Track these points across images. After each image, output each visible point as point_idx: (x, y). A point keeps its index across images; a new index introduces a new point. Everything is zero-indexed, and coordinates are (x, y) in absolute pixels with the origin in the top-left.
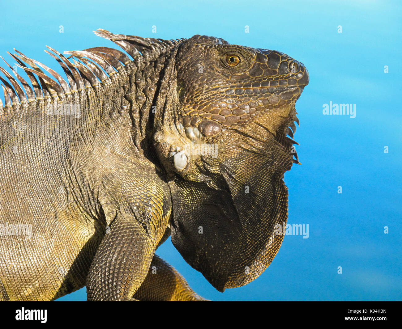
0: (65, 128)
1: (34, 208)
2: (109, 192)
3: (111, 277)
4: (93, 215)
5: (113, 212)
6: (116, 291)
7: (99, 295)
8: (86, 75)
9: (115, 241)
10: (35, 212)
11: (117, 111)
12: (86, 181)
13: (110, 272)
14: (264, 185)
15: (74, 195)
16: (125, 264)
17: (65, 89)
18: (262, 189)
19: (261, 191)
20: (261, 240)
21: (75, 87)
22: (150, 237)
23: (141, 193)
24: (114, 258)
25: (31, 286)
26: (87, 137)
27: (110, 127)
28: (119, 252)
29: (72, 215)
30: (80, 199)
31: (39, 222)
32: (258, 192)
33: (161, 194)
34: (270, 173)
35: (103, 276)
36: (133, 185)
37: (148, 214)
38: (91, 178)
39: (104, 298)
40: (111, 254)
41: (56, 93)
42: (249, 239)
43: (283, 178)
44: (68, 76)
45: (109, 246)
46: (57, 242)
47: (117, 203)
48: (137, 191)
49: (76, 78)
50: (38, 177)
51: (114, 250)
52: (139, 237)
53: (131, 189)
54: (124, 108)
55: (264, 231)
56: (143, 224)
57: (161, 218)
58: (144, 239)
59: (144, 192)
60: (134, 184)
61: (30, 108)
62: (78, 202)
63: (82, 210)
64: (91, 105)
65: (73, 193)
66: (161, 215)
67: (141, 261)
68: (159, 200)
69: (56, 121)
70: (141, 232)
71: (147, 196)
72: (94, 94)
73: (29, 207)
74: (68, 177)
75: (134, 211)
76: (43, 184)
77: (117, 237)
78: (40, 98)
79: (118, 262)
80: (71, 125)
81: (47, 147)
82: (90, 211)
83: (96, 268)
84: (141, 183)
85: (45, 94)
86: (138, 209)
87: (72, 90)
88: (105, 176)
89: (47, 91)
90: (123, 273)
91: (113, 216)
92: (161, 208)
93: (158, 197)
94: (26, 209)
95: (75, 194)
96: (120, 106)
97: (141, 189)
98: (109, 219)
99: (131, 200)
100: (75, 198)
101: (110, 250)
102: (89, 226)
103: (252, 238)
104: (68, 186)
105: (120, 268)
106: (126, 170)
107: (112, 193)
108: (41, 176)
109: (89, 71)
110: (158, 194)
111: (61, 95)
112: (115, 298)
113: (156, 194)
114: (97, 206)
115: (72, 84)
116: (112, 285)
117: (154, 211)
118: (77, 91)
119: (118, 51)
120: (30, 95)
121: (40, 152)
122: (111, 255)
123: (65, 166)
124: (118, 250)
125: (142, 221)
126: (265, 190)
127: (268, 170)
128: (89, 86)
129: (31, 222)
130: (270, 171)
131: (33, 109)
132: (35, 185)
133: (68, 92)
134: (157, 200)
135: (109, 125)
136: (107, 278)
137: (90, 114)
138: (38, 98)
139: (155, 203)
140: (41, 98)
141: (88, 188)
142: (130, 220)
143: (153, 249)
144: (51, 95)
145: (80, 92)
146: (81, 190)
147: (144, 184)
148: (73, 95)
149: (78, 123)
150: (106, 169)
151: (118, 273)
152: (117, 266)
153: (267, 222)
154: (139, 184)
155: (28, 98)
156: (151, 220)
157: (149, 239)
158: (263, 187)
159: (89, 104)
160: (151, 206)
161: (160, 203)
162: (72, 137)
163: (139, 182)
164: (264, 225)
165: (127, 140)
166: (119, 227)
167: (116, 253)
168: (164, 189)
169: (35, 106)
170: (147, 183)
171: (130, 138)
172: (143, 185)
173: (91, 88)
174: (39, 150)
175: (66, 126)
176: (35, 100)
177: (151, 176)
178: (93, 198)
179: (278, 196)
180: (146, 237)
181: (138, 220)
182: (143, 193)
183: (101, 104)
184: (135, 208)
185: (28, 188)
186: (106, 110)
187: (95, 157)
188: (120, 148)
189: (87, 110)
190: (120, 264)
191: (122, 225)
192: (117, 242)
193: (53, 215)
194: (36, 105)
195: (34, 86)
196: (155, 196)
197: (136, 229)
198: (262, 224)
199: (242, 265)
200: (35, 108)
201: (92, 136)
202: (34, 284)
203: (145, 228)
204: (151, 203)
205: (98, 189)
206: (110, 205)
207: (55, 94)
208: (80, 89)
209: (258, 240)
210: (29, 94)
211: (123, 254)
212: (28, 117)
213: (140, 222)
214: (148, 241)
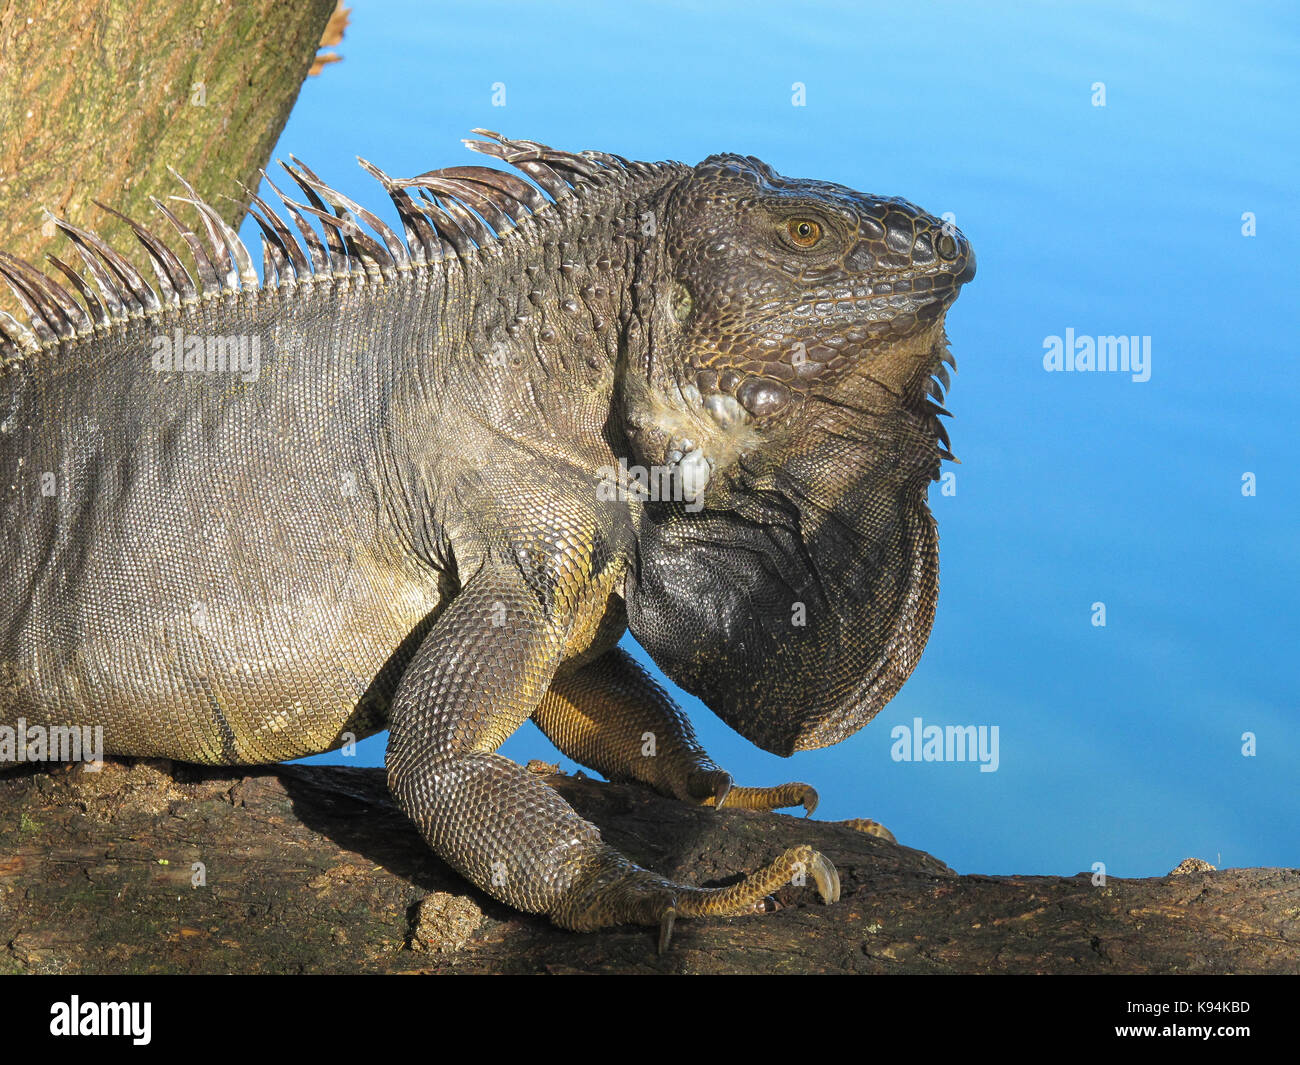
0: (387, 354)
1: (300, 535)
2: (469, 513)
3: (439, 701)
4: (433, 562)
5: (475, 557)
6: (445, 734)
7: (410, 740)
8: (446, 231)
9: (465, 621)
10: (303, 545)
11: (505, 326)
12: (419, 484)
13: (439, 690)
14: (879, 514)
15: (392, 514)
16: (476, 677)
17: (399, 259)
18: (874, 522)
19: (871, 527)
20: (875, 640)
21: (421, 256)
22: (551, 622)
23: (541, 522)
24: (454, 660)
25: (284, 713)
26: (431, 381)
27: (482, 362)
28: (469, 648)
29: (386, 558)
30: (403, 524)
31: (309, 568)
32: (865, 529)
33: (588, 525)
34: (892, 486)
35: (423, 697)
36: (524, 501)
37: (552, 571)
38: (430, 479)
39: (419, 747)
40: (448, 650)
41: (376, 265)
42: (846, 635)
43: (926, 500)
44: (407, 228)
45: (450, 631)
46: (349, 616)
47: (485, 538)
48: (529, 516)
49: (424, 234)
50: (313, 465)
51: (458, 643)
52: (522, 620)
53: (518, 510)
54: (521, 322)
55: (882, 620)
56: (538, 592)
57: (587, 579)
58: (533, 626)
59: (548, 519)
60: (527, 499)
61: (315, 297)
62: (399, 530)
63: (408, 547)
64: (450, 302)
65: (391, 510)
66: (586, 574)
67: (518, 674)
68: (582, 538)
69: (369, 333)
70: (528, 609)
71: (553, 529)
72: (462, 275)
73: (289, 534)
74: (382, 470)
75: (521, 561)
76: (325, 484)
77: (471, 614)
78: (342, 275)
79: (462, 670)
80: (399, 346)
81: (341, 395)
82: (426, 551)
83: (412, 678)
84: (543, 498)
85: (354, 266)
86: (530, 556)
87: (413, 262)
88: (462, 476)
89: (357, 260)
90: (469, 696)
91: (475, 566)
92: (587, 558)
93: (582, 533)
94: (282, 537)
95: (394, 510)
96: (512, 314)
97: (540, 512)
98: (467, 574)
99: (516, 536)
100: (395, 520)
101: (450, 642)
102: (425, 584)
103: (854, 635)
104: (380, 493)
105: (462, 684)
106: (510, 466)
107: (474, 516)
108: (322, 463)
109: (453, 223)
110: (581, 525)
111: (388, 271)
112: (442, 749)
113: (575, 524)
114: (441, 543)
115: (415, 248)
116: (439, 720)
117: (567, 564)
118: (424, 264)
119: (519, 180)
120: (320, 266)
121: (325, 407)
122: (449, 652)
123: (377, 443)
124: (467, 641)
125: (537, 584)
126: (882, 526)
127: (886, 479)
128: (453, 255)
129: (291, 567)
130: (891, 481)
131: (322, 298)
132: (307, 482)
133: (404, 266)
134: (578, 539)
135: (482, 358)
136: (430, 703)
137: (444, 323)
138: (337, 275)
139: (571, 547)
140: (345, 274)
141: (424, 502)
142: (510, 580)
143: (556, 650)
144: (366, 268)
145: (430, 268)
146: (407, 504)
147: (549, 500)
148: (414, 272)
149: (415, 344)
150: (464, 462)
151: (456, 696)
152: (458, 680)
153: (889, 599)
154: (537, 499)
155: (316, 271)
156: (557, 585)
157: (548, 627)
158: (876, 518)
159: (445, 300)
160: (561, 552)
161: (584, 546)
162: (399, 376)
163: (539, 495)
164: (882, 607)
165: (520, 395)
166: (480, 592)
167: (460, 650)
168: (597, 515)
169: (328, 292)
170: (556, 498)
171: (528, 392)
172: (547, 502)
173: (455, 260)
174: (322, 401)
175: (389, 347)
176: (331, 278)
177: (569, 484)
178: (434, 522)
179: (915, 540)
180: (542, 621)
181: (528, 582)
182: (544, 520)
183: (473, 303)
184: (523, 554)
185: (289, 489)
186: (480, 317)
187: (442, 430)
188: (501, 414)
189: (440, 313)
190: (465, 676)
191: (488, 589)
192: (468, 624)
193: (342, 555)
194: (332, 289)
195: (332, 248)
196: (572, 531)
197: (520, 602)
198: (878, 603)
199: (831, 695)
200: (328, 298)
201: (442, 380)
202: (291, 707)
203: (542, 601)
204: (560, 545)
205: (445, 505)
206: (470, 541)
207: (375, 268)
208: (431, 261)
209: (868, 639)
210: (319, 262)
211: (477, 655)
212: (309, 317)
213: (533, 588)
214: (544, 630)
